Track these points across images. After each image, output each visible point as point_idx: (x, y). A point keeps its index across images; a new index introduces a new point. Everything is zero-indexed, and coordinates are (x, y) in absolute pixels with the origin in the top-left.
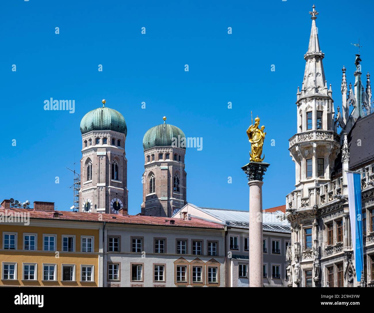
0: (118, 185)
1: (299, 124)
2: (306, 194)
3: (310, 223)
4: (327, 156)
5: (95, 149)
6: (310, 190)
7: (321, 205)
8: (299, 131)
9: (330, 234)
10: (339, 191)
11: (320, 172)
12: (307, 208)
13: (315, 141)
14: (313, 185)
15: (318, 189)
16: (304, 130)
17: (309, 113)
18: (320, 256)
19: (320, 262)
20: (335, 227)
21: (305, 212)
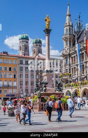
0: (27, 52)
1: (65, 32)
2: (67, 50)
3: (68, 57)
4: (72, 40)
5: (22, 44)
6: (67, 49)
7: (70, 53)
8: (65, 34)
9: (72, 60)
10: (74, 49)
11: (70, 45)
12: (67, 53)
13: (69, 37)
14: (68, 48)
15: (69, 49)
16: (66, 34)
17: (67, 30)
18: (70, 65)
19: (70, 67)
20: (73, 58)
21: (66, 54)
